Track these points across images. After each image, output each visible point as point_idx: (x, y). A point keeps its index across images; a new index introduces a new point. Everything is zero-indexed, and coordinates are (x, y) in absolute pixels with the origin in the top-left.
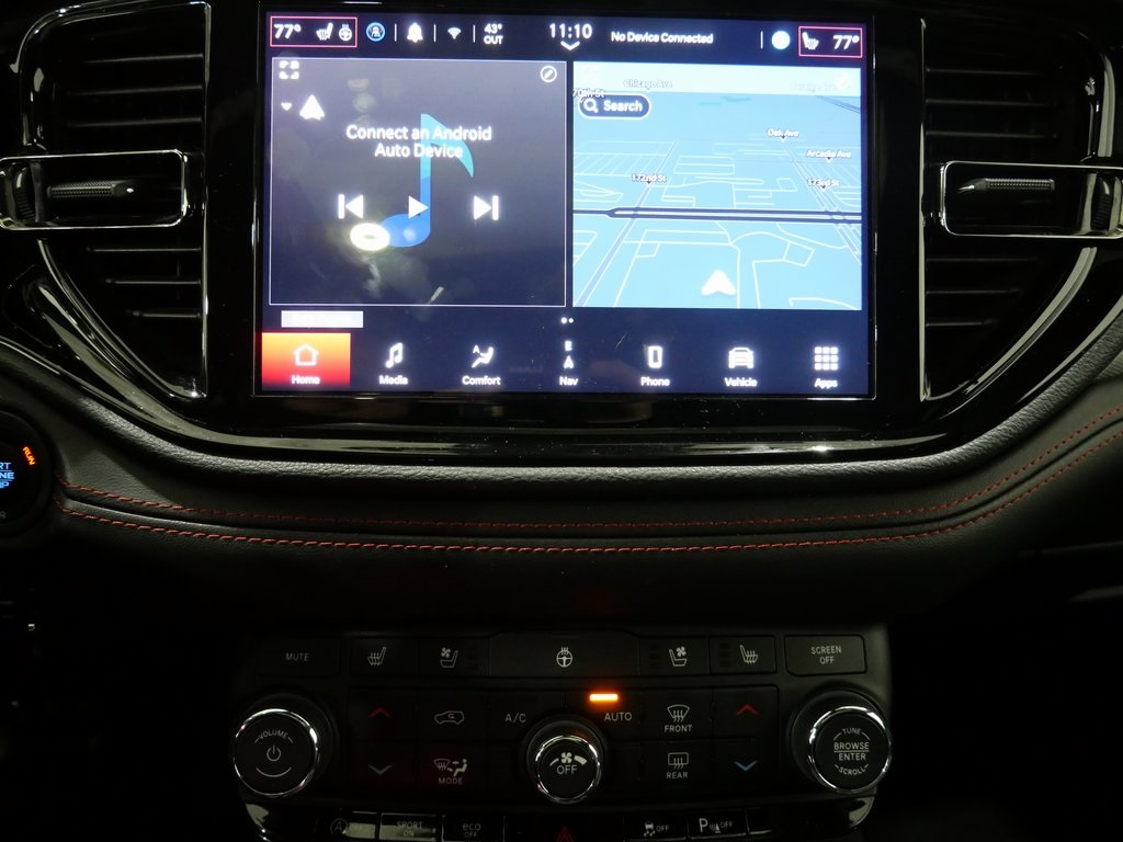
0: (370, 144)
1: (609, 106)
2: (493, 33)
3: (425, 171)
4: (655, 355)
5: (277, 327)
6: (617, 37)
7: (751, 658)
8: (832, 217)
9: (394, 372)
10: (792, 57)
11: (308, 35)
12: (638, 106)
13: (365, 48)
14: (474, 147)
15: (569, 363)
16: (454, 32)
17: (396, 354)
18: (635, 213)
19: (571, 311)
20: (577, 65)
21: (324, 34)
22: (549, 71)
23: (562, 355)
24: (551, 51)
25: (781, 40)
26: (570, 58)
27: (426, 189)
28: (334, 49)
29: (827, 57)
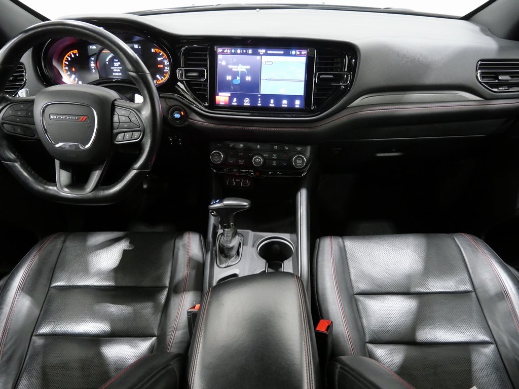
0: (232, 68)
1: (267, 63)
2: (250, 51)
3: (240, 73)
4: (272, 101)
5: (218, 95)
6: (269, 52)
7: (287, 148)
8: (300, 81)
9: (234, 102)
10: (295, 55)
11: (223, 52)
12: (271, 63)
13: (232, 54)
14: (247, 69)
15: (259, 102)
16: (244, 51)
17: (235, 100)
18: (270, 80)
19: (260, 94)
20: (263, 56)
21: (225, 51)
22: (258, 57)
23: (258, 101)
24: (258, 54)
25: (293, 52)
26: (261, 55)
27: (240, 75)
28: (227, 54)
29: (301, 55)
